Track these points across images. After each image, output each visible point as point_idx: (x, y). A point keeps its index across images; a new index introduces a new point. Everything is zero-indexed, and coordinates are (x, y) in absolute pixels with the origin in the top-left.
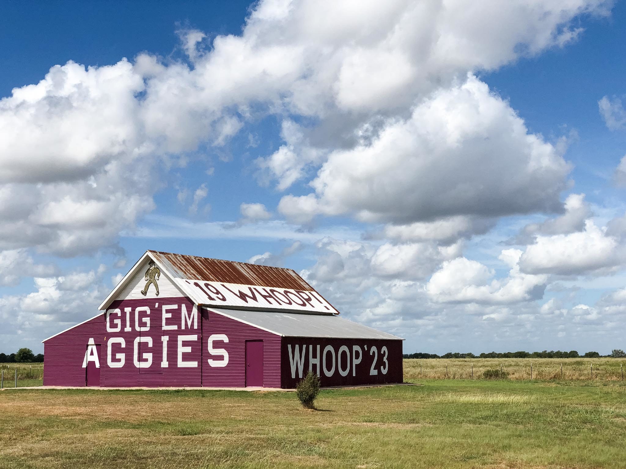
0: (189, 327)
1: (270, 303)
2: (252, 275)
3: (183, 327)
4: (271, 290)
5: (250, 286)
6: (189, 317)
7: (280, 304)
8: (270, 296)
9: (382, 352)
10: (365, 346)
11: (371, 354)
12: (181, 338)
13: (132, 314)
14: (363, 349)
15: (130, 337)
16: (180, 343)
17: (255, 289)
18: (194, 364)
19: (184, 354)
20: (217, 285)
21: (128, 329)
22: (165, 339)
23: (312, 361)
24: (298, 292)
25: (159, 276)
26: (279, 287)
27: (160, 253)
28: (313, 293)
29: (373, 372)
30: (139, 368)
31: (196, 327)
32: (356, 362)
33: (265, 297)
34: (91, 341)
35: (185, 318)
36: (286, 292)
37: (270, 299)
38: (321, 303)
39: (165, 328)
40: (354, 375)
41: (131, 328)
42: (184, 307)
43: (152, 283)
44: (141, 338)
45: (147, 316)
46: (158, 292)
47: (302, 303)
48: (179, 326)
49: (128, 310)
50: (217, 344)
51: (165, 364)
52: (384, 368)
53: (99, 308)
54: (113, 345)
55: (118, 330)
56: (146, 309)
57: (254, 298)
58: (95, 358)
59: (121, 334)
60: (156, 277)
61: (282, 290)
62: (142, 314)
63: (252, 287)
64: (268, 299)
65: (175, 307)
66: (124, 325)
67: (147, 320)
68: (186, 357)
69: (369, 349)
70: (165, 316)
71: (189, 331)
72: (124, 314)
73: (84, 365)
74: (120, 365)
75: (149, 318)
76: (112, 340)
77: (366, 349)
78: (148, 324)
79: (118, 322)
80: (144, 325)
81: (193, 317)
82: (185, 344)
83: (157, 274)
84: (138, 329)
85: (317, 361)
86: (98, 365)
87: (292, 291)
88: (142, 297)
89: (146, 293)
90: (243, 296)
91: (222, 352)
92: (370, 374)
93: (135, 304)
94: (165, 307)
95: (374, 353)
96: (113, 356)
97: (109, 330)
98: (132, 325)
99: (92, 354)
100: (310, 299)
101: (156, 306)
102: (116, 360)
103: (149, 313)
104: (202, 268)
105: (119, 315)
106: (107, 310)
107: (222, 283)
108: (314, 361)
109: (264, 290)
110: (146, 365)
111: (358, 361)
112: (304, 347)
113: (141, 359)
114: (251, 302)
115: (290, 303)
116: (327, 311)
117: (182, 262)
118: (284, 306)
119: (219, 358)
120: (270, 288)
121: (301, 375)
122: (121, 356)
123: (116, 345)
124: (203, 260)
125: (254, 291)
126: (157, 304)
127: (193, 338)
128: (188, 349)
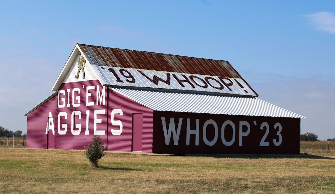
0: (101, 103)
1: (183, 86)
2: (178, 64)
3: (97, 104)
5: (169, 72)
7: (193, 87)
8: (187, 81)
9: (275, 127)
11: (262, 128)
13: (71, 93)
14: (252, 124)
15: (69, 111)
16: (95, 116)
17: (174, 75)
18: (102, 133)
19: (97, 125)
22: (88, 112)
23: (189, 132)
24: (221, 79)
27: (89, 46)
29: (263, 143)
30: (74, 135)
31: (104, 104)
32: (242, 134)
33: (180, 81)
34: (50, 115)
35: (99, 97)
36: (207, 79)
37: (184, 83)
39: (88, 104)
40: (240, 145)
41: (70, 105)
42: (98, 86)
43: (81, 70)
44: (75, 112)
45: (78, 95)
46: (84, 76)
47: (220, 87)
48: (95, 103)
49: (69, 91)
50: (117, 117)
51: (87, 132)
52: (278, 141)
53: (52, 90)
54: (61, 117)
55: (63, 106)
56: (78, 89)
57: (168, 82)
58: (52, 127)
59: (65, 109)
60: (84, 65)
61: (203, 77)
62: (76, 94)
63: (171, 73)
65: (93, 87)
66: (66, 103)
67: (78, 98)
68: (99, 127)
69: (259, 124)
70: (89, 95)
71: (100, 107)
72: (66, 93)
73: (47, 133)
74: (64, 133)
76: (61, 114)
77: (255, 124)
78: (79, 102)
79: (63, 99)
80: (76, 102)
81: (103, 95)
82: (99, 116)
83: (84, 63)
84: (74, 105)
85: (196, 132)
86: (54, 133)
88: (76, 80)
89: (78, 77)
90: (156, 80)
91: (119, 123)
92: (260, 145)
93: (72, 85)
94: (88, 88)
95: (265, 128)
96: (61, 126)
97: (60, 106)
98: (71, 103)
99: (51, 124)
100: (232, 84)
101: (83, 88)
102: (62, 129)
103: (79, 93)
104: (127, 58)
105: (64, 95)
106: (58, 91)
107: (139, 70)
108: (193, 132)
109: (184, 76)
110: (77, 133)
111: (246, 134)
112: (181, 120)
113: (75, 129)
114: (161, 85)
115: (206, 87)
116: (244, 94)
117: (108, 53)
118: (197, 89)
119: (117, 128)
120: (191, 75)
121: (176, 143)
122: (65, 126)
123: (63, 117)
124: (132, 52)
125: (171, 76)
126: (84, 86)
127: (103, 112)
128: (99, 121)
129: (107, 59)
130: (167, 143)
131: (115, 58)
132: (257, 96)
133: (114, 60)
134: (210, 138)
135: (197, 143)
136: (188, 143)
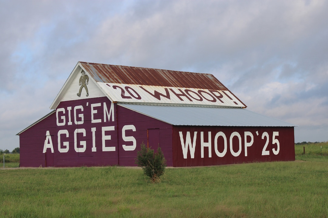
0: (109, 120)
1: (182, 100)
2: (172, 79)
3: (105, 121)
4: (185, 90)
5: (166, 87)
6: (109, 113)
7: (191, 100)
8: (184, 95)
10: (257, 132)
11: (263, 138)
12: (104, 129)
13: (72, 111)
14: (254, 134)
15: (71, 129)
16: (103, 133)
17: (171, 90)
18: (113, 149)
19: (107, 141)
20: (136, 87)
21: (70, 123)
22: (94, 130)
23: (203, 145)
24: (211, 92)
25: (88, 81)
26: (195, 87)
27: (90, 63)
28: (227, 92)
29: (265, 153)
30: (78, 153)
31: (113, 120)
32: (247, 145)
33: (178, 95)
34: (48, 133)
35: (106, 113)
36: (199, 92)
37: (182, 97)
38: (231, 99)
39: (94, 121)
40: (246, 155)
41: (72, 123)
42: (105, 104)
43: (84, 87)
44: (79, 129)
45: (81, 113)
46: (88, 94)
47: (212, 99)
48: (103, 120)
49: (69, 108)
50: (129, 133)
51: (94, 149)
52: (276, 150)
53: (50, 108)
54: (61, 135)
55: (63, 124)
56: (81, 107)
57: (168, 96)
58: (51, 146)
59: (66, 127)
60: (86, 82)
61: (196, 90)
62: (79, 111)
63: (168, 88)
64: (181, 97)
65: (99, 105)
66: (67, 121)
67: (81, 116)
68: (108, 143)
69: (261, 134)
70: (94, 112)
71: (109, 124)
72: (67, 111)
73: (44, 151)
74: (66, 150)
75: (83, 114)
76: (61, 132)
77: (258, 134)
78: (83, 119)
79: (63, 118)
80: (79, 119)
81: (111, 112)
82: (107, 133)
83: (87, 80)
84: (76, 123)
85: (209, 145)
86: (53, 151)
87: (207, 90)
89: (80, 95)
90: (157, 95)
91: (132, 139)
92: (263, 154)
93: (73, 103)
94: (93, 106)
95: (265, 137)
96: (62, 144)
97: (59, 124)
98: (73, 120)
99: (49, 143)
100: (221, 96)
101: (87, 105)
102: (63, 147)
103: (82, 110)
104: (126, 74)
105: (64, 113)
106: (56, 109)
107: (140, 85)
108: (206, 144)
109: (180, 90)
110: (82, 150)
111: (250, 144)
112: (196, 133)
113: (79, 146)
114: (163, 100)
115: (201, 100)
116: (235, 105)
117: (109, 70)
118: (195, 102)
119: (130, 143)
120: (185, 89)
121: (193, 156)
122: (66, 144)
123: (63, 136)
124: (129, 68)
125: (169, 91)
126: (88, 103)
127: (112, 128)
128: (109, 138)
129: (110, 76)
130: (185, 157)
131: (116, 74)
132: (246, 107)
133: (115, 77)
134: (221, 150)
135: (210, 156)
136: (202, 156)
